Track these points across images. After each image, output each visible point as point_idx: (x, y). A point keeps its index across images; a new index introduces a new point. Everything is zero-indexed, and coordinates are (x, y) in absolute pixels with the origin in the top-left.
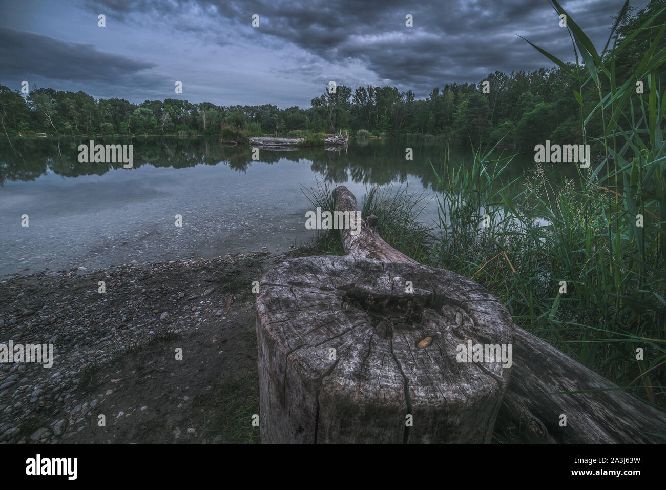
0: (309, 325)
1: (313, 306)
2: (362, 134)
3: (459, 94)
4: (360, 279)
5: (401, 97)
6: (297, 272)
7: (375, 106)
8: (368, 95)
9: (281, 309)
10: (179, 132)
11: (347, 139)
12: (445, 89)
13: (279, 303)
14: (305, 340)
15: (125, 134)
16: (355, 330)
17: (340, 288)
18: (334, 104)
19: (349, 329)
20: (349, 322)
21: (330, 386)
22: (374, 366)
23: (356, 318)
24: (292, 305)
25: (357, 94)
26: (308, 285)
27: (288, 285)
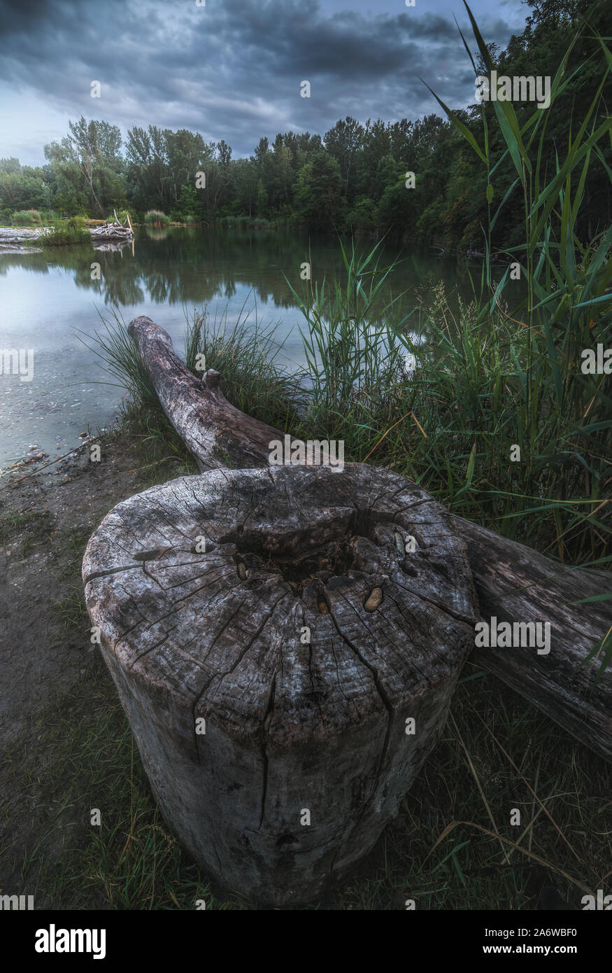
0: (204, 634)
1: (195, 592)
2: (154, 219)
3: (299, 151)
4: (247, 514)
5: (210, 151)
6: (141, 529)
7: (168, 168)
8: (152, 144)
9: (145, 620)
11: (130, 230)
12: (277, 142)
13: (136, 608)
14: (210, 666)
16: (276, 616)
17: (223, 541)
18: (92, 159)
19: (267, 617)
20: (262, 603)
21: (281, 732)
22: (326, 668)
23: (269, 591)
24: (161, 604)
25: (133, 142)
26: (170, 552)
27: (137, 563)
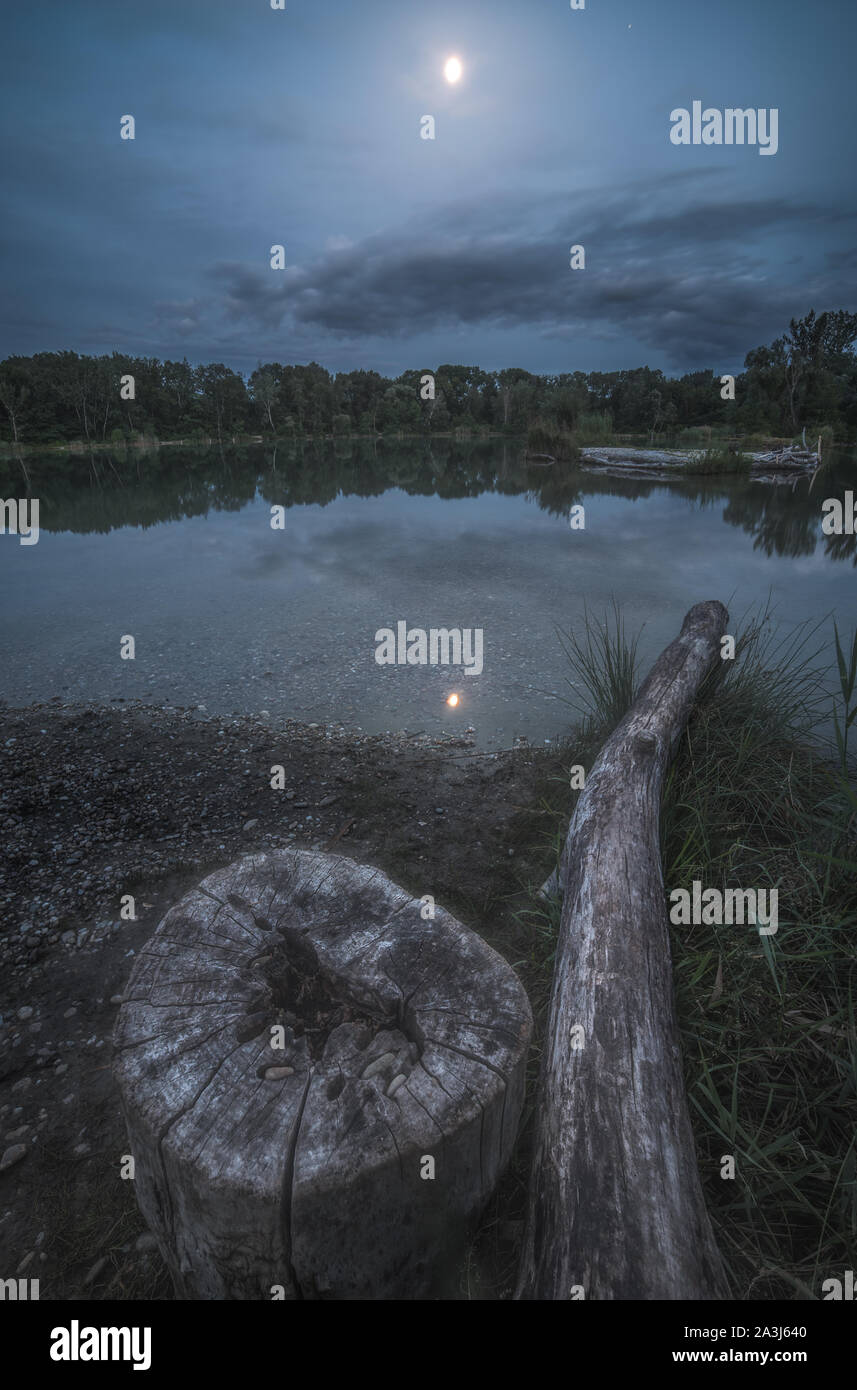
10: (457, 429)
11: (816, 456)
15: (368, 433)
